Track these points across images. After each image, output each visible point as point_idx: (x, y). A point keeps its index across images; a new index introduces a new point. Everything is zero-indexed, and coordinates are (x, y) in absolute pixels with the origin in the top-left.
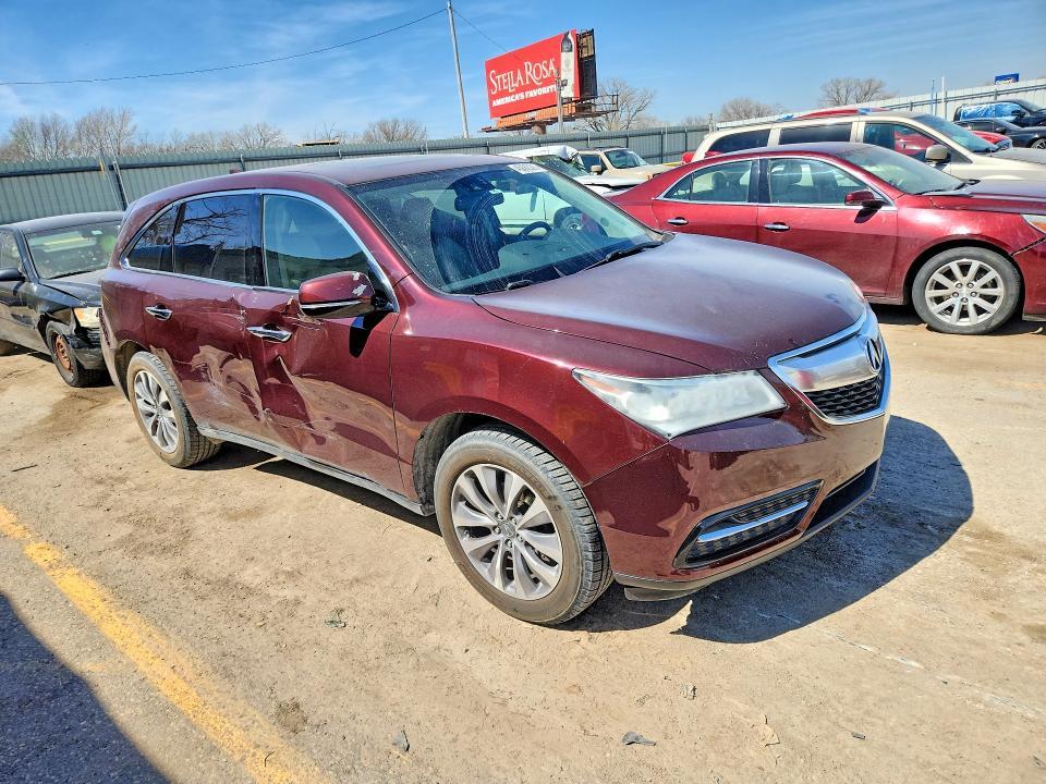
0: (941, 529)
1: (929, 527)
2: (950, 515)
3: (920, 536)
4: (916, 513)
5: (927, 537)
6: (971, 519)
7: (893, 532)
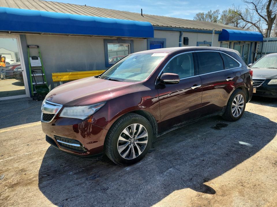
0: (43, 177)
1: (46, 176)
2: (44, 183)
3: (46, 172)
4: (53, 177)
5: (44, 173)
6: (38, 185)
7: (53, 169)
